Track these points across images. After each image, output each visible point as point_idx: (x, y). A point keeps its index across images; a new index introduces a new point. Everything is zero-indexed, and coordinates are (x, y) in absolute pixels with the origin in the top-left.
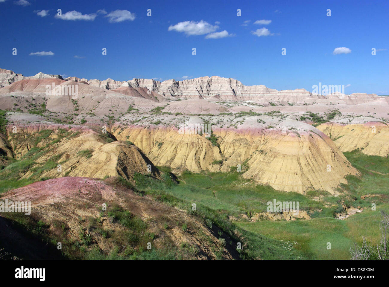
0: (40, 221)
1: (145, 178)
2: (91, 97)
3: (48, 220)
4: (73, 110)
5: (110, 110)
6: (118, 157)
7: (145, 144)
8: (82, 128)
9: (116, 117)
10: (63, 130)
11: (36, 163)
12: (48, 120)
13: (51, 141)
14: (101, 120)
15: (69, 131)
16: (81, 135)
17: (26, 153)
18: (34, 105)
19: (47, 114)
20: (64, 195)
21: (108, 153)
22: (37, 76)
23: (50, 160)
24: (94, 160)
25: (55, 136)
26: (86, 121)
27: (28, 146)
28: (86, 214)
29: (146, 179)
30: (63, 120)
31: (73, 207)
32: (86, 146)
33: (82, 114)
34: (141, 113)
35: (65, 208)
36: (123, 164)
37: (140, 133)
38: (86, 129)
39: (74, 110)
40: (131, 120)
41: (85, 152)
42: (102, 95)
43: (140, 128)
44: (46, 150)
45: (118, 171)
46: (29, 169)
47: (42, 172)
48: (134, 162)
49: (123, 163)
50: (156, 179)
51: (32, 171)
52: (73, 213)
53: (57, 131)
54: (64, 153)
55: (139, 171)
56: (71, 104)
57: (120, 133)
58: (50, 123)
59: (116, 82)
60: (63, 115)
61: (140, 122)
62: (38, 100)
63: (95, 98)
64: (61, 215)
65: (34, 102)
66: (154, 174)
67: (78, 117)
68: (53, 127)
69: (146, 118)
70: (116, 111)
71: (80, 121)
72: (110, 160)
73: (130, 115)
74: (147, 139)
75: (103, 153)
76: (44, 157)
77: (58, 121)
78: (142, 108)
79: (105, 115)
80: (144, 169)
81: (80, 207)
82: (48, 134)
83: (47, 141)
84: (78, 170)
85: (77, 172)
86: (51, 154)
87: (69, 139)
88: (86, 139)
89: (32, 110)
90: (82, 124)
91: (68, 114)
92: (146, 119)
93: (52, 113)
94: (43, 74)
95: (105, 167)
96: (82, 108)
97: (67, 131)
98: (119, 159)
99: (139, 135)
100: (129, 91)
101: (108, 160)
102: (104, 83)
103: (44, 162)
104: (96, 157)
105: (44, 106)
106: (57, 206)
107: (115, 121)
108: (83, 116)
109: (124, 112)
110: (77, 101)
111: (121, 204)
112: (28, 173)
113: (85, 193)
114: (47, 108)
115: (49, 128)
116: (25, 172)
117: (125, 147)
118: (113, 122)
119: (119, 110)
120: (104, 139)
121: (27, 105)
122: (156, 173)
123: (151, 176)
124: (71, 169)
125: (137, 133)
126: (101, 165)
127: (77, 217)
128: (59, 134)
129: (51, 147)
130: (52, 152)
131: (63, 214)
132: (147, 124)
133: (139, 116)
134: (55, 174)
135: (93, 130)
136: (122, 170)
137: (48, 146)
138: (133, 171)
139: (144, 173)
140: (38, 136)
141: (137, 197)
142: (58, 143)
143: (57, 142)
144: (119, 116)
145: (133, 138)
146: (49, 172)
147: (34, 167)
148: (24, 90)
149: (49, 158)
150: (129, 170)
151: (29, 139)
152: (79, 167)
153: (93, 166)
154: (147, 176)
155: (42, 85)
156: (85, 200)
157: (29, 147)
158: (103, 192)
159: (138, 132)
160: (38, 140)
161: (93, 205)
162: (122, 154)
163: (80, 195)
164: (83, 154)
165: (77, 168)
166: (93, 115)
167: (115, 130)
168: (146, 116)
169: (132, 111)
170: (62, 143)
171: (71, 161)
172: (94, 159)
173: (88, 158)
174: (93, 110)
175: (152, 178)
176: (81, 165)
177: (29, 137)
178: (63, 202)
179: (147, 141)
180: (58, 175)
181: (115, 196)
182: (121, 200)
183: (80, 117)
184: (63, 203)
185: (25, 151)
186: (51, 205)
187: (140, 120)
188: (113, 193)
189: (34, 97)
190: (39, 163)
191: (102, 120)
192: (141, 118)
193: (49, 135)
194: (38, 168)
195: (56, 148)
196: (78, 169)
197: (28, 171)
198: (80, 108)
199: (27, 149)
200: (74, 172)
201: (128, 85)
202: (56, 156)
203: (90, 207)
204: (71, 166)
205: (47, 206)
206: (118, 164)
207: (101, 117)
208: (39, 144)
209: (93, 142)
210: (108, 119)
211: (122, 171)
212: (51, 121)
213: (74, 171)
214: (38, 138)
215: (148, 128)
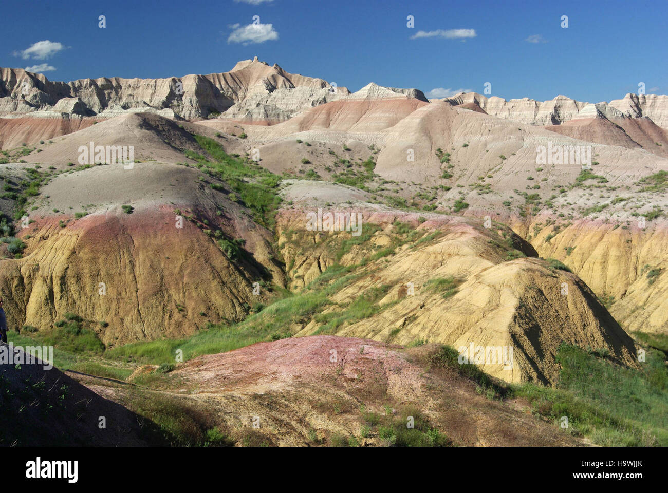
0: (216, 429)
1: (589, 359)
2: (486, 145)
3: (235, 429)
4: (437, 177)
5: (531, 179)
6: (521, 299)
7: (612, 269)
8: (451, 222)
9: (544, 197)
10: (404, 226)
11: (331, 304)
12: (375, 199)
13: (374, 252)
14: (504, 204)
15: (418, 229)
16: (444, 239)
17: (314, 279)
18: (347, 164)
19: (373, 185)
20: (298, 377)
21: (496, 289)
22: (363, 93)
23: (362, 298)
24: (460, 304)
25: (382, 241)
26: (467, 206)
27: (321, 260)
28: (330, 428)
29: (592, 362)
30: (412, 201)
31: (305, 407)
32: (450, 269)
33: (459, 186)
34: (613, 186)
35: (286, 406)
36: (531, 318)
37: (601, 239)
38: (460, 224)
39: (441, 178)
40: (583, 205)
41: (442, 282)
42: (513, 139)
43: (604, 226)
44: (358, 272)
45: (514, 336)
46: (313, 317)
47: (338, 326)
48: (562, 316)
49: (531, 315)
50: (621, 364)
51: (317, 322)
52: (301, 421)
53: (390, 227)
54: (397, 282)
55: (573, 340)
56: (435, 160)
57: (550, 238)
58: (376, 206)
59: (580, 104)
60: (413, 188)
61: (605, 210)
62: (357, 149)
63: (496, 146)
64: (270, 421)
65: (347, 157)
66: (618, 352)
67: (449, 195)
68: (383, 216)
69: (622, 200)
70: (546, 180)
71: (452, 204)
72: (498, 305)
73: (580, 192)
74: (619, 258)
75: (481, 286)
76: (350, 291)
77: (399, 204)
78: (617, 173)
79: (517, 191)
80: (589, 335)
81: (322, 408)
82: (369, 234)
83: (365, 251)
84: (420, 327)
85: (415, 330)
86: (367, 282)
87: (414, 248)
88: (452, 250)
89: (342, 174)
90: (455, 211)
91: (424, 187)
92: (623, 203)
93: (387, 183)
94: (377, 87)
95: (483, 323)
96: (460, 173)
97: (413, 227)
98: (522, 305)
99: (598, 247)
100: (597, 129)
101: (494, 306)
102: (547, 109)
103: (348, 300)
104: (465, 297)
105: (371, 164)
106: (268, 402)
107: (540, 206)
108: (460, 193)
109: (564, 183)
110: (449, 155)
111: (427, 412)
112: (310, 326)
113: (350, 376)
114: (376, 171)
115: (372, 219)
116: (303, 323)
117: (542, 275)
118: (535, 210)
119: (555, 178)
120: (501, 253)
121: (330, 162)
122: (625, 351)
123: (606, 356)
124: (404, 323)
125: (593, 241)
126: (474, 317)
127: (305, 431)
128: (394, 235)
129: (371, 267)
130: (369, 279)
131: (275, 419)
132: (624, 216)
133: (606, 195)
134: (367, 331)
135: (475, 229)
136: (526, 333)
137: (365, 263)
138: (556, 338)
139: (587, 346)
140: (345, 237)
141: (480, 399)
142: (389, 258)
143: (386, 255)
144: (552, 194)
145: (583, 254)
146: (353, 326)
147: (325, 312)
148: (333, 127)
149: (360, 293)
150: (546, 336)
151: (324, 244)
152: (422, 319)
153: (454, 319)
154: (597, 354)
155: (373, 115)
156: (341, 393)
157: (322, 264)
158: (393, 379)
159: (597, 238)
160: (344, 248)
161: (356, 407)
162: (532, 293)
163: (335, 381)
164: (437, 287)
165: (418, 320)
166: (485, 189)
167: (538, 231)
168: (624, 195)
169: (588, 182)
170: (396, 258)
171: (406, 302)
172: (459, 300)
173: (445, 297)
174: (486, 179)
175: (610, 362)
176: (427, 313)
177: (324, 241)
178: (288, 392)
179: (619, 263)
180: (373, 336)
181: (419, 392)
182: (431, 403)
183: (453, 195)
184: (286, 396)
185: (312, 274)
186: (256, 397)
187: (604, 207)
188: (417, 384)
189: (349, 143)
190: (336, 304)
191: (508, 204)
192: (608, 202)
193: (370, 237)
194: (334, 315)
195: (382, 269)
196: (419, 324)
197: (310, 319)
198: (456, 172)
199: (317, 269)
200: (408, 331)
201: (595, 113)
202: (377, 290)
203: (345, 412)
204: (404, 315)
205: (245, 397)
206: (515, 318)
207: (506, 197)
208: (345, 256)
209: (469, 259)
210: (522, 200)
211: (525, 337)
212: (380, 203)
213: (409, 327)
214: (345, 243)
215: (624, 228)
